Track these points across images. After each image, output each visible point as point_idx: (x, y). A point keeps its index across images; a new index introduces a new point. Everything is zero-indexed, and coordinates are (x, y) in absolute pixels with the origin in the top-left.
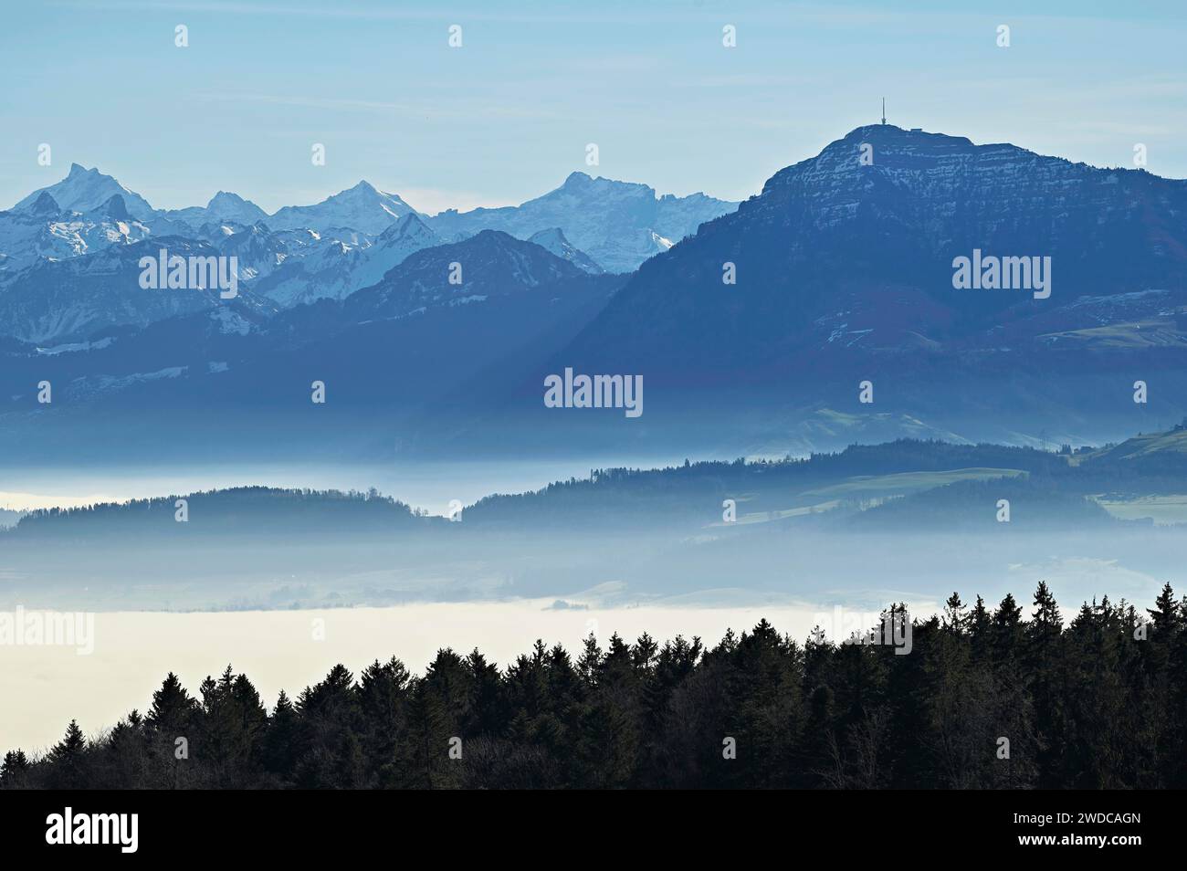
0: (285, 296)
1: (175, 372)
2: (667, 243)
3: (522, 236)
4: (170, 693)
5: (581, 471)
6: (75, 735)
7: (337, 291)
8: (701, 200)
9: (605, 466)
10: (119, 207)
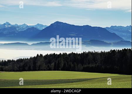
0: (20, 30)
1: (13, 35)
2: (44, 28)
3: (35, 27)
4: (38, 55)
5: (39, 42)
6: (31, 57)
7: (23, 30)
8: (46, 26)
9: (40, 42)
10: (9, 24)
